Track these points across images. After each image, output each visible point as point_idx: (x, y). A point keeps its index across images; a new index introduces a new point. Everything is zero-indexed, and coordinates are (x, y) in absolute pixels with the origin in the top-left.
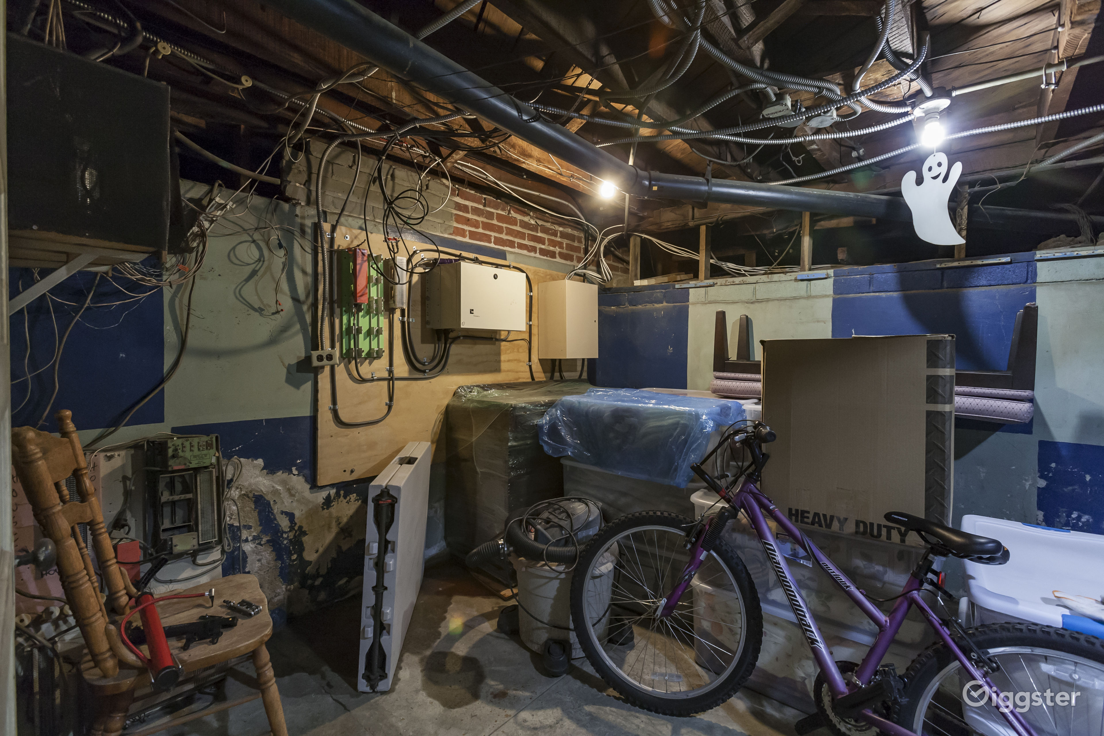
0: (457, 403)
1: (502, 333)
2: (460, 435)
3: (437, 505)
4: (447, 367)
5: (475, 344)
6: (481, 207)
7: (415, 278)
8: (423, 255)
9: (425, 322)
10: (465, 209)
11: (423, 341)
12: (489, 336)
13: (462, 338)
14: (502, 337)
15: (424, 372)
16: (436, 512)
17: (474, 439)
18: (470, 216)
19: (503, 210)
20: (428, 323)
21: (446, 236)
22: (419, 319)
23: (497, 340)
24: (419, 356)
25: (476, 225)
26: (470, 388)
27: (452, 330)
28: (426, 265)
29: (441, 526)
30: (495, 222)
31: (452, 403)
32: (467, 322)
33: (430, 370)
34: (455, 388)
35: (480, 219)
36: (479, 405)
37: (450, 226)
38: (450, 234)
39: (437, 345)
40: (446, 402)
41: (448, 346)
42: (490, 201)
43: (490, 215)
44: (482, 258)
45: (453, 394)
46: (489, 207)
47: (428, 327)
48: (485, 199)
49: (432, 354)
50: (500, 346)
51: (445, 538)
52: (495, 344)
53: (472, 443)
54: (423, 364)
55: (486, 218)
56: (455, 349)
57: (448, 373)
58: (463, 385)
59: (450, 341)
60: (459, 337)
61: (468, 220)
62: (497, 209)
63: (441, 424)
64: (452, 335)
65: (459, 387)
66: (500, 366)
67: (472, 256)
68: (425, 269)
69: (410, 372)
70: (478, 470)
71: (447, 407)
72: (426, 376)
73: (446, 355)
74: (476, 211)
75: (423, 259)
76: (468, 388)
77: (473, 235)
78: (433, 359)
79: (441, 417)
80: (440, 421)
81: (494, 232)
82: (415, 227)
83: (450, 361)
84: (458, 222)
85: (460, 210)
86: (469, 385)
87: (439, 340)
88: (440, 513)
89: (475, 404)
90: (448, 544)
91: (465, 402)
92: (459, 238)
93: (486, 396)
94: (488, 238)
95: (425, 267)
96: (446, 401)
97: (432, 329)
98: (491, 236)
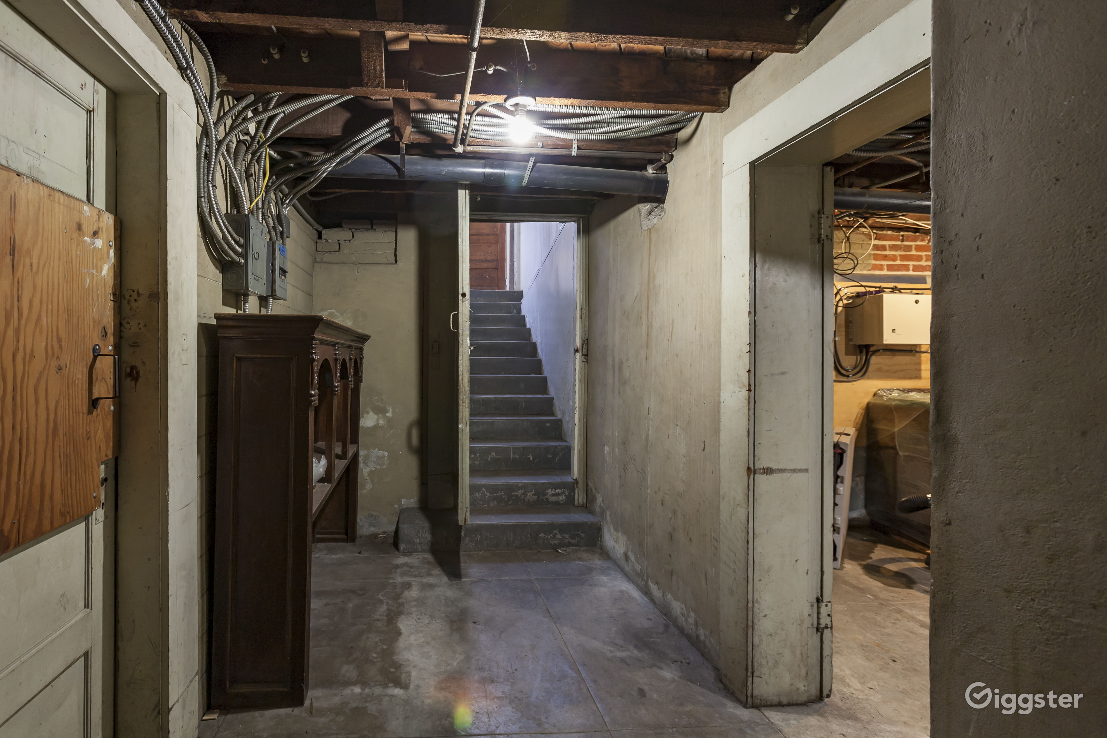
0: (878, 401)
1: (922, 346)
2: (881, 426)
3: (858, 479)
4: (867, 374)
5: (895, 355)
6: (899, 243)
7: (840, 309)
8: (846, 291)
9: (848, 339)
10: (883, 248)
11: (847, 353)
12: (908, 348)
13: (881, 351)
14: (923, 350)
15: (848, 376)
16: (857, 484)
17: (896, 429)
18: (887, 253)
19: (922, 240)
20: (851, 340)
21: (865, 272)
22: (843, 338)
23: (917, 352)
24: (844, 364)
25: (894, 258)
26: (891, 391)
27: (873, 345)
28: (849, 298)
29: (862, 497)
30: (914, 252)
31: (873, 401)
32: (889, 339)
33: (853, 375)
34: (874, 390)
35: (897, 253)
36: (900, 403)
37: (869, 264)
38: (869, 270)
39: (859, 357)
40: (866, 401)
41: (869, 357)
42: (908, 236)
43: (909, 248)
44: (900, 286)
45: (873, 394)
46: (907, 241)
47: (851, 343)
48: (902, 236)
49: (854, 364)
50: (920, 357)
51: (866, 507)
52: (914, 355)
53: (894, 432)
54: (847, 371)
55: (904, 251)
56: (874, 360)
57: (869, 378)
58: (883, 388)
59: (870, 353)
60: (878, 350)
61: (886, 256)
62: (916, 241)
63: (862, 417)
64: (872, 349)
65: (879, 390)
66: (920, 374)
67: (891, 285)
68: (848, 301)
69: (836, 376)
70: (901, 453)
71: (868, 405)
72: (850, 379)
73: (867, 362)
74: (894, 248)
75: (846, 294)
76: (889, 390)
77: (890, 268)
78: (855, 367)
79: (862, 411)
80: (861, 414)
81: (913, 261)
82: (847, 276)
83: (871, 368)
84: (875, 259)
85: (878, 250)
86: (889, 388)
87: (861, 352)
88: (861, 486)
89: (898, 402)
90: (869, 513)
91: (886, 401)
92: (877, 272)
93: (907, 397)
94: (906, 268)
95: (848, 299)
96: (868, 399)
97: (855, 346)
98: (909, 265)
